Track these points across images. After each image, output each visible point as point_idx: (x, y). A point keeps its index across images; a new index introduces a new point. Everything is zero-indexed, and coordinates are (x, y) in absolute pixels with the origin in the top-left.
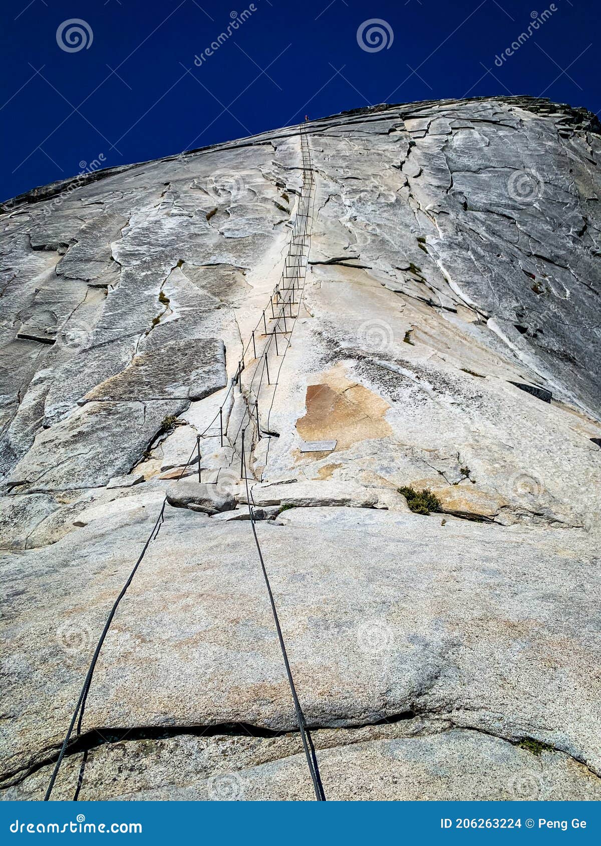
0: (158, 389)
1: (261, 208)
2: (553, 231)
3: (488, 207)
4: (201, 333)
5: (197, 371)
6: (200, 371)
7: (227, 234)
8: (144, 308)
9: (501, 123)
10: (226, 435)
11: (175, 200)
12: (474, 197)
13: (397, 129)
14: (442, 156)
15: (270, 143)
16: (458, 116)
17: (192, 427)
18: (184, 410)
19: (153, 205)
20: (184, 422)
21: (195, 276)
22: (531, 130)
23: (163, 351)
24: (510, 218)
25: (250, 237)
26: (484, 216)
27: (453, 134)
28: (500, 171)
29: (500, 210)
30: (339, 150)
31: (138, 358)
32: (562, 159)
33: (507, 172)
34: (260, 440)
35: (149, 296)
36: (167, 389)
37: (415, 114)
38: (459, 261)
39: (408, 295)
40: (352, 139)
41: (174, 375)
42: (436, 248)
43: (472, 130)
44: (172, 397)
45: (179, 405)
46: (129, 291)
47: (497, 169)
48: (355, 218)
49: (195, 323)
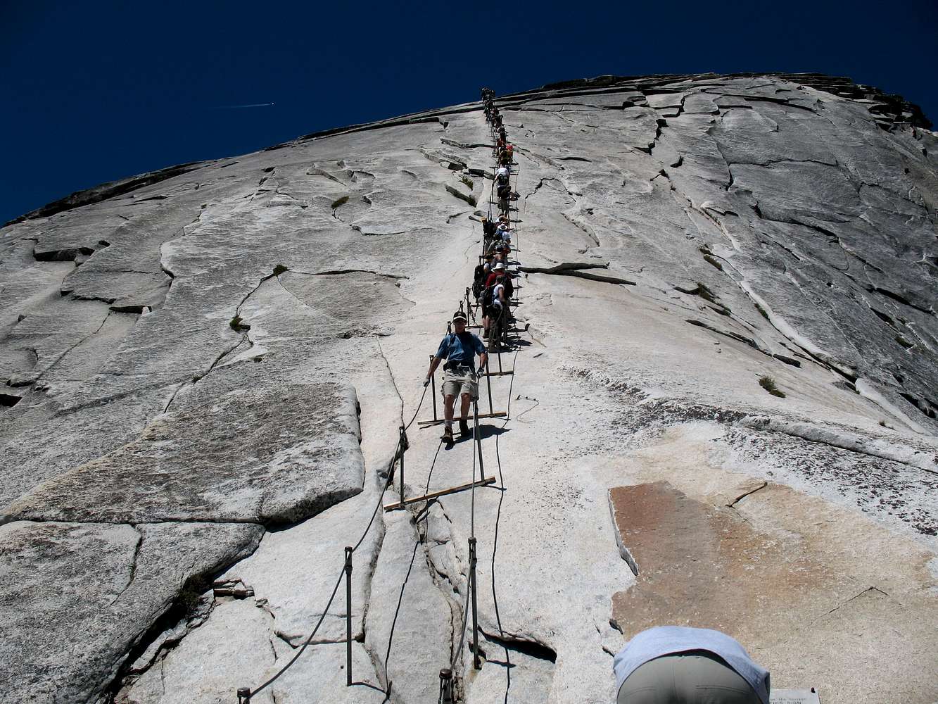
0: (185, 495)
1: (424, 195)
2: (897, 256)
3: (792, 215)
4: (307, 375)
5: (289, 451)
6: (294, 451)
7: (364, 230)
8: (199, 339)
9: (790, 102)
10: (361, 639)
11: (279, 186)
12: (768, 200)
13: (635, 103)
14: (710, 139)
15: (437, 120)
16: (725, 91)
17: (261, 604)
18: (244, 552)
19: (243, 195)
20: (239, 587)
21: (304, 289)
22: (837, 113)
23: (215, 409)
24: (828, 233)
25: (407, 233)
26: (789, 229)
27: (721, 114)
28: (802, 166)
29: (812, 221)
30: (547, 127)
31: (158, 424)
32: (891, 154)
33: (811, 167)
34: (477, 665)
35: (213, 320)
36: (206, 495)
37: (658, 88)
38: (776, 285)
39: (714, 330)
40: (568, 114)
41: (231, 459)
42: (733, 264)
43: (750, 110)
44: (216, 514)
45: (230, 539)
46: (178, 314)
47: (794, 163)
48: (590, 211)
49: (296, 362)
